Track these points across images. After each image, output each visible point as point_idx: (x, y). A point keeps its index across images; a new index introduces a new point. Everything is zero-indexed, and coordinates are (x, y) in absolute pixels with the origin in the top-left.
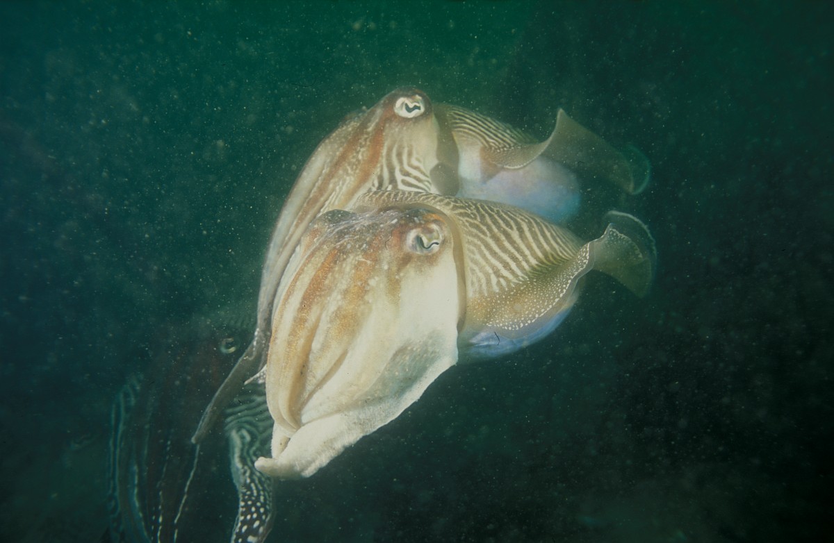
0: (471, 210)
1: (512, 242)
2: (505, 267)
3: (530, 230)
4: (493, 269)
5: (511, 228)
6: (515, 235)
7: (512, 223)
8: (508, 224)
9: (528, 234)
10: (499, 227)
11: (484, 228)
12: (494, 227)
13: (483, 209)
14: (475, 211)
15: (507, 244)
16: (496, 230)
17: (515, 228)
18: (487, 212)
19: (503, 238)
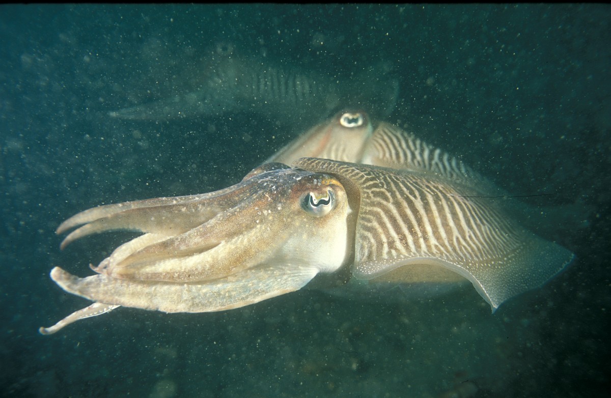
0: (380, 180)
1: (415, 211)
2: (401, 240)
3: (436, 203)
4: (388, 238)
5: (415, 197)
6: (419, 204)
7: (417, 193)
8: (412, 193)
9: (433, 207)
10: (402, 193)
11: (389, 195)
12: (397, 194)
13: (390, 178)
14: (382, 181)
15: (409, 212)
16: (399, 196)
17: (419, 197)
18: (393, 180)
19: (405, 204)
